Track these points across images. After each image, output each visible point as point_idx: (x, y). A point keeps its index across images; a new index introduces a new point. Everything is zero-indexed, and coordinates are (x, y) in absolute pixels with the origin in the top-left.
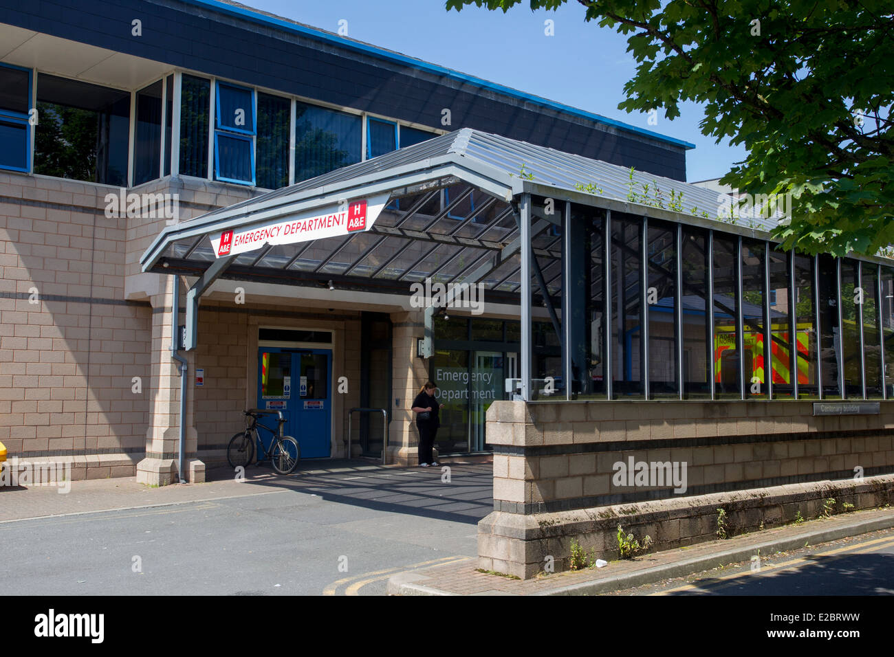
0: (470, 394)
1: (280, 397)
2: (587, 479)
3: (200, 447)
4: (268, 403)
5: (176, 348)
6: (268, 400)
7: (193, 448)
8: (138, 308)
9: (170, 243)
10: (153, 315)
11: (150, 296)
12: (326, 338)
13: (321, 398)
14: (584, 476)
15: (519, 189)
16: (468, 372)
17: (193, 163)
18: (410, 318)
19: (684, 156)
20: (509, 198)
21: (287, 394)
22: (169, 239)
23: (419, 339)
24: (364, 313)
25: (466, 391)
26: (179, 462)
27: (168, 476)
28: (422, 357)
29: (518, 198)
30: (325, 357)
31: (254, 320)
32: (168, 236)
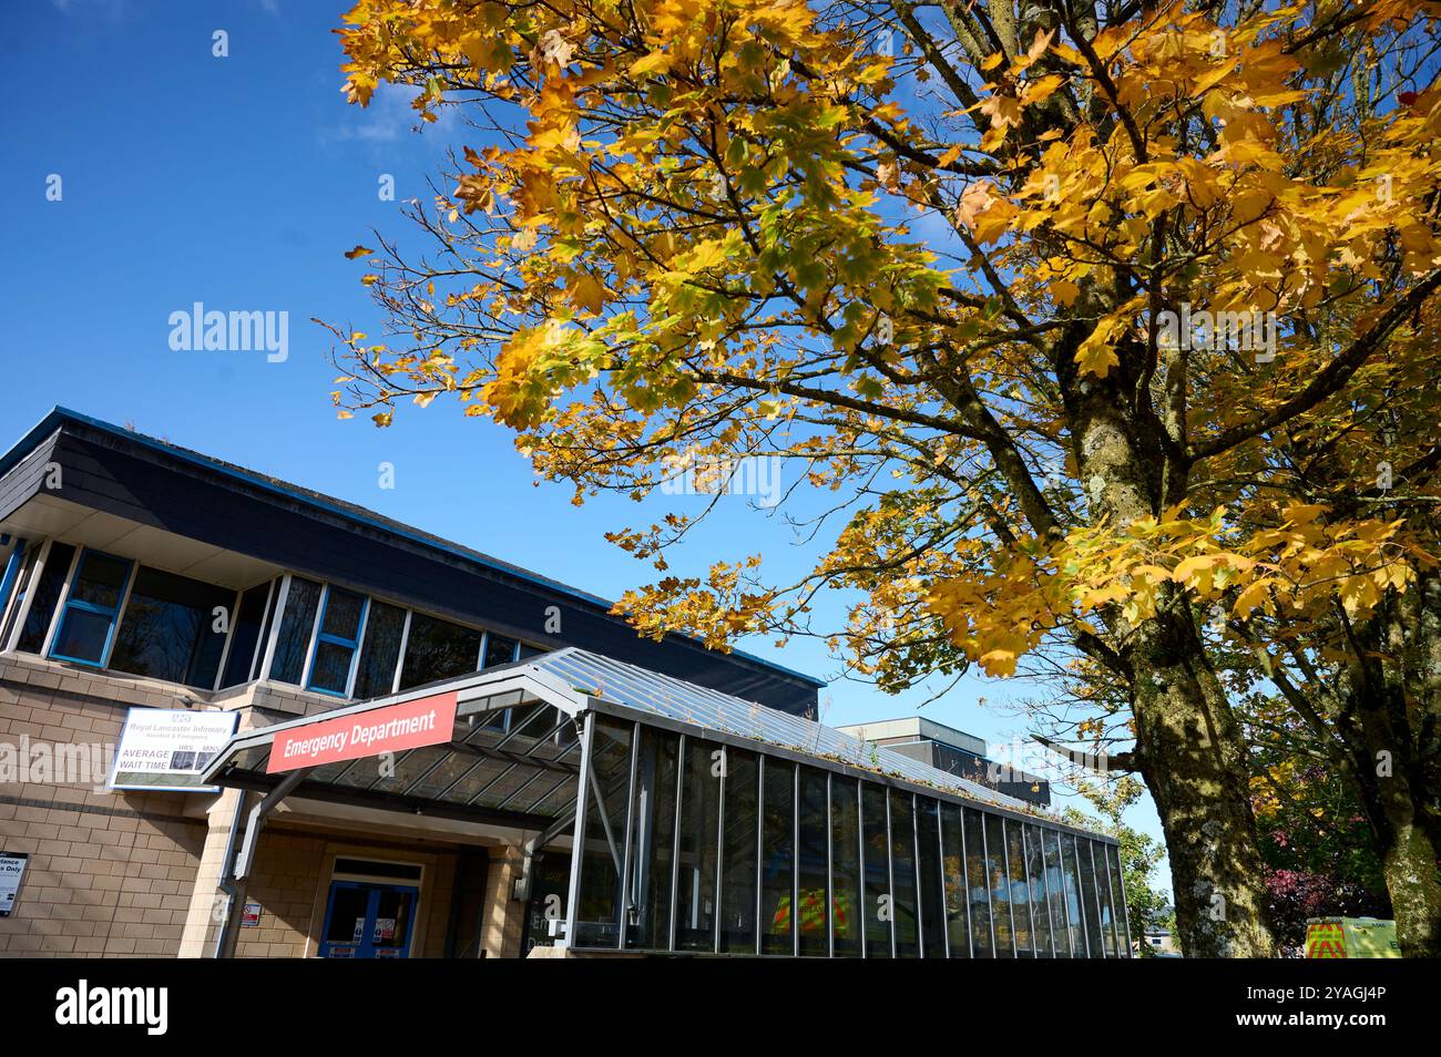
1: (348, 943)
4: (332, 950)
5: (225, 875)
6: (332, 946)
9: (236, 752)
10: (208, 835)
11: (208, 815)
12: (413, 873)
13: (398, 947)
17: (286, 669)
18: (509, 854)
20: (574, 715)
21: (358, 939)
22: (236, 746)
23: (516, 878)
24: (462, 846)
28: (517, 900)
29: (581, 717)
30: (410, 897)
31: (332, 848)
32: (236, 743)
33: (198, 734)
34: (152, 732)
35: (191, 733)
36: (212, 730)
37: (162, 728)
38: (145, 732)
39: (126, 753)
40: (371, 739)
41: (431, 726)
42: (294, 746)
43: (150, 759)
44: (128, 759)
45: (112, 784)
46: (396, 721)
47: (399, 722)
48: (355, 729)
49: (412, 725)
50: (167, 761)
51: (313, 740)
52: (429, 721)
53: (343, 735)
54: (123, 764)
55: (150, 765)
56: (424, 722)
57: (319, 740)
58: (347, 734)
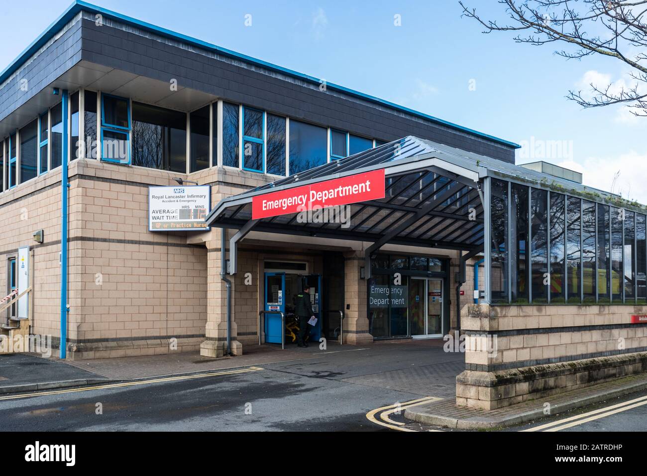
0: (390, 301)
1: (276, 304)
2: (519, 351)
3: (239, 334)
4: (270, 307)
5: (224, 273)
6: (270, 305)
7: (235, 334)
8: (195, 249)
9: (226, 208)
10: (208, 253)
11: (205, 242)
12: (302, 267)
14: (517, 349)
15: (484, 174)
16: (389, 288)
18: (356, 255)
19: (514, 153)
20: (476, 180)
21: (279, 302)
23: (361, 267)
25: (388, 300)
26: (226, 343)
27: (221, 351)
29: (481, 181)
31: (262, 256)
32: (225, 204)
33: (190, 199)
34: (164, 199)
35: (186, 199)
36: (197, 196)
37: (169, 197)
38: (161, 200)
39: (154, 212)
40: (324, 198)
41: (369, 190)
42: (268, 203)
43: (168, 214)
44: (156, 215)
45: (151, 229)
46: (342, 187)
47: (344, 188)
48: (311, 192)
49: (354, 189)
50: (177, 214)
51: (281, 200)
52: (366, 186)
53: (303, 196)
54: (154, 218)
55: (168, 217)
56: (362, 187)
57: (286, 200)
58: (306, 196)
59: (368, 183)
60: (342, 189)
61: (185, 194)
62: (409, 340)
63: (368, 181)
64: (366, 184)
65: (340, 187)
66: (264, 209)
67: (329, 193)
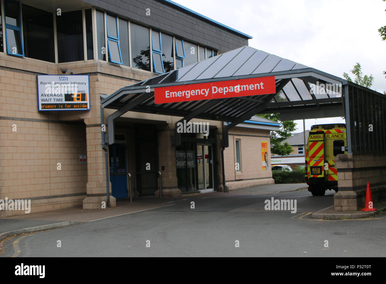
5: (104, 143)
11: (83, 119)
15: (345, 83)
16: (185, 153)
18: (169, 127)
25: (185, 162)
32: (124, 92)
40: (225, 91)
41: (262, 88)
42: (171, 93)
43: (55, 97)
44: (44, 98)
45: (40, 109)
46: (240, 85)
47: (242, 86)
48: (213, 88)
49: (250, 87)
50: (64, 98)
51: (185, 91)
52: (260, 86)
53: (205, 90)
54: (42, 100)
55: (55, 100)
56: (257, 86)
57: (189, 91)
58: (208, 89)
59: (262, 84)
60: (240, 86)
61: (69, 81)
62: (196, 194)
63: (262, 83)
64: (260, 84)
65: (239, 85)
66: (167, 97)
67: (229, 89)
